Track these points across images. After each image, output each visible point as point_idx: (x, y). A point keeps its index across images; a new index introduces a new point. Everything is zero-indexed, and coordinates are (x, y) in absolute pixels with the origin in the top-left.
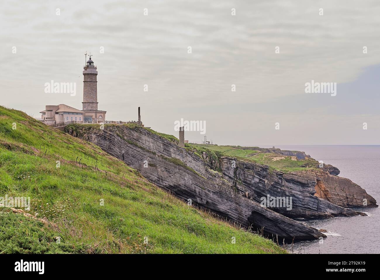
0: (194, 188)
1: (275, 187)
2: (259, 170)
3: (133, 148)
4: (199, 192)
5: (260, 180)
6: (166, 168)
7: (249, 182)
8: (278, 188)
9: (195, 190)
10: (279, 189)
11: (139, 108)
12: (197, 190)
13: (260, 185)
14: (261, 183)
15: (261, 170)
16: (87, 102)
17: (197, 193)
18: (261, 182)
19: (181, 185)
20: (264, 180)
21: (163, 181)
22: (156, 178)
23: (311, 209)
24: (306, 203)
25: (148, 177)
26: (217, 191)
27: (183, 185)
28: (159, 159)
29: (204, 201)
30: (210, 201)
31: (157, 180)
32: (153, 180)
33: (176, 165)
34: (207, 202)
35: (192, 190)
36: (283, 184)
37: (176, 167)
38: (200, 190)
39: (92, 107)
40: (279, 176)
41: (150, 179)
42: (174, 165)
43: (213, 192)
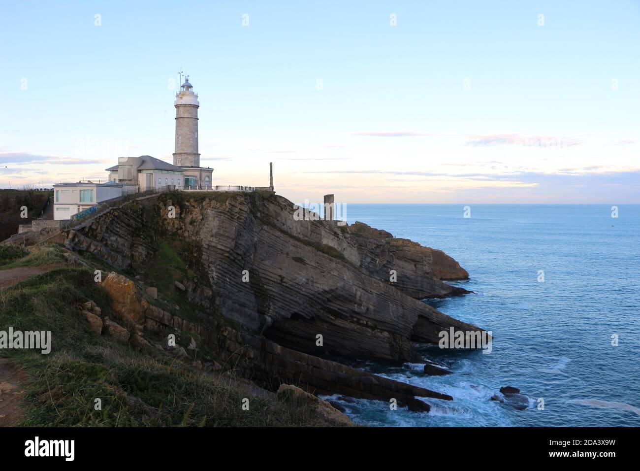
0: (354, 292)
1: (386, 267)
3: (269, 233)
4: (360, 297)
6: (318, 263)
9: (356, 294)
11: (271, 164)
12: (359, 293)
16: (184, 153)
17: (358, 297)
19: (339, 288)
20: (376, 259)
21: (315, 285)
22: (304, 280)
23: (424, 291)
24: (419, 285)
25: (294, 280)
26: (383, 292)
27: (341, 287)
28: (308, 248)
29: (363, 309)
30: (372, 307)
31: (305, 283)
32: (300, 284)
33: (332, 256)
34: (368, 309)
35: (351, 294)
36: (394, 263)
37: (332, 261)
38: (362, 293)
39: (191, 162)
40: (391, 254)
41: (295, 283)
42: (330, 257)
43: (377, 294)
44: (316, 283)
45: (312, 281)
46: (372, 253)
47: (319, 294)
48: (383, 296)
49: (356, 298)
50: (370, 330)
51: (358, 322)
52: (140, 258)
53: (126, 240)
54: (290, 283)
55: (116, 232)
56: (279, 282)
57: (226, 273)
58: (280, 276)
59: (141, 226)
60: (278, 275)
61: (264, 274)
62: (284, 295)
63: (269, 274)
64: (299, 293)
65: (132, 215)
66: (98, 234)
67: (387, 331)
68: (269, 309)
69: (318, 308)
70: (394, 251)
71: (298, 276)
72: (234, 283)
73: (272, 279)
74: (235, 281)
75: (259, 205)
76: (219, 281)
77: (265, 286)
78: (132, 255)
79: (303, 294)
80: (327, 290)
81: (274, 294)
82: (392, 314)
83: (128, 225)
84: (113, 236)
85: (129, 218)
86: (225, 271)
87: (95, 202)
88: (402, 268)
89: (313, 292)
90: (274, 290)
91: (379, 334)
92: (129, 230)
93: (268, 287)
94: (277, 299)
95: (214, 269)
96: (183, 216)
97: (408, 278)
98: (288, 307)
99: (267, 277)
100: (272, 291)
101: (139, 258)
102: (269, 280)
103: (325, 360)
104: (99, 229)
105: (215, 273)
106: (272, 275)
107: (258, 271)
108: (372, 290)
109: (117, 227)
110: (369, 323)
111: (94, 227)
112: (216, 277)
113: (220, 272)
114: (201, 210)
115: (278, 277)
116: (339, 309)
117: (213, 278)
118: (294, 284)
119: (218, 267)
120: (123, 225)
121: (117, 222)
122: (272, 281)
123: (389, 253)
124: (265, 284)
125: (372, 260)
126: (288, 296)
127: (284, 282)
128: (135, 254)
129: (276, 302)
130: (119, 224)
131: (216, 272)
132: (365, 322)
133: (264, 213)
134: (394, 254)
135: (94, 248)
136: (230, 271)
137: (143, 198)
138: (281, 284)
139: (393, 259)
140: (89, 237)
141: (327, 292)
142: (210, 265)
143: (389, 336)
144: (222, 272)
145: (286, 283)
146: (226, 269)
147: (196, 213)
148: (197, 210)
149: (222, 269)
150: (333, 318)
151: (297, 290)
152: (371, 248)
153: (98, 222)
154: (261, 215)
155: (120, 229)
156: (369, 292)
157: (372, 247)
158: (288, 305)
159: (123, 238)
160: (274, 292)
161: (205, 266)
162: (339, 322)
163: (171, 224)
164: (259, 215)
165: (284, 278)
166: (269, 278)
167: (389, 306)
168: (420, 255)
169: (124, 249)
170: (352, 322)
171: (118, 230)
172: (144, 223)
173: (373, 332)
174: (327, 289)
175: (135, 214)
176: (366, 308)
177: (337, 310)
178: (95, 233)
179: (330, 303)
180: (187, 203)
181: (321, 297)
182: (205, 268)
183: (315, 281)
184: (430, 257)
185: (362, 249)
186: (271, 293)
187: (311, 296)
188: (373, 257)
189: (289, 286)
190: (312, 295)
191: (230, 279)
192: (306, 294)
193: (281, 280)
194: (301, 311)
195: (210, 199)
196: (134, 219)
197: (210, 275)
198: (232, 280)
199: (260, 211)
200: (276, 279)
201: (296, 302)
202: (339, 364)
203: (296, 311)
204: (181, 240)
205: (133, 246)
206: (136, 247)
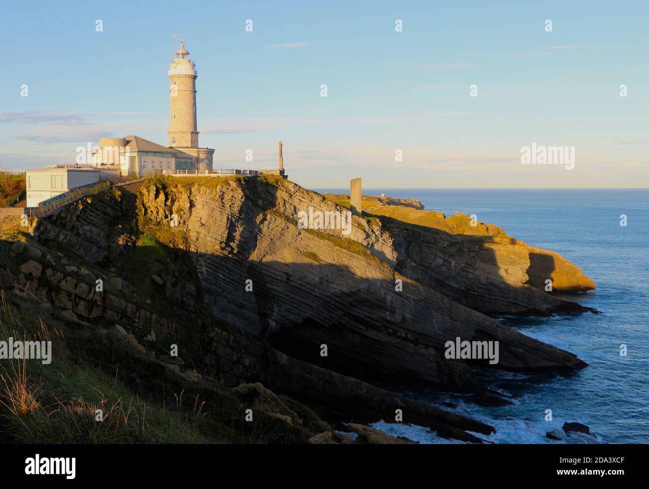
0: (383, 296)
1: (465, 271)
2: (445, 246)
3: (273, 223)
4: (392, 303)
5: (445, 260)
6: (334, 260)
7: (429, 265)
8: (469, 272)
9: (385, 299)
10: (470, 275)
11: (281, 143)
12: (389, 298)
13: (443, 269)
14: (445, 265)
15: (448, 246)
18: (445, 263)
19: (362, 290)
20: (449, 260)
21: (331, 285)
22: (317, 279)
23: (519, 305)
24: (511, 296)
25: (303, 278)
26: (423, 298)
27: (365, 290)
28: (323, 242)
29: (398, 318)
30: (408, 316)
31: (318, 283)
32: (312, 283)
33: (354, 252)
34: (404, 318)
35: (380, 298)
36: (477, 266)
37: (353, 257)
38: (393, 297)
39: (187, 141)
40: (472, 254)
41: (305, 282)
42: (351, 253)
43: (414, 299)
44: (332, 283)
45: (327, 281)
46: (444, 253)
47: (336, 296)
48: (423, 302)
49: (386, 303)
50: (412, 345)
51: (395, 334)
52: (118, 249)
53: (102, 229)
54: (299, 282)
55: (90, 221)
56: (285, 280)
57: (219, 268)
58: (286, 274)
59: (121, 214)
60: (284, 273)
61: (267, 271)
62: (292, 296)
63: (273, 271)
64: (312, 295)
65: (110, 203)
66: (67, 223)
67: (433, 347)
68: (273, 311)
69: (338, 313)
70: (475, 251)
71: (309, 275)
72: (229, 280)
73: (276, 277)
74: (231, 277)
75: (261, 191)
76: (210, 277)
77: (268, 285)
78: (109, 247)
79: (316, 296)
80: (346, 292)
81: (278, 294)
82: (436, 326)
83: (105, 214)
84: (87, 225)
85: (105, 206)
86: (217, 266)
87: (65, 189)
88: (489, 273)
89: (328, 294)
90: (278, 289)
91: (424, 351)
92: (106, 219)
93: (271, 286)
94: (282, 300)
95: (203, 263)
96: (169, 203)
97: (496, 287)
98: (297, 311)
99: (270, 274)
100: (275, 290)
101: (116, 249)
102: (273, 278)
103: (341, 375)
104: (69, 218)
105: (204, 268)
106: (276, 272)
107: (260, 268)
108: (408, 295)
109: (91, 216)
110: (409, 336)
111: (63, 215)
112: (205, 272)
113: (210, 266)
114: (189, 197)
115: (283, 275)
116: (365, 316)
117: (202, 273)
118: (304, 284)
119: (208, 261)
120: (99, 213)
121: (91, 210)
122: (277, 279)
123: (469, 254)
124: (268, 283)
125: (444, 262)
126: (298, 298)
127: (292, 281)
128: (111, 244)
129: (282, 303)
130: (94, 212)
131: (206, 267)
132: (404, 335)
133: (267, 200)
134: (477, 255)
135: (63, 237)
136: (223, 266)
137: (123, 184)
138: (287, 283)
139: (475, 262)
140: (57, 226)
141: (345, 293)
142: (199, 258)
143: (435, 353)
144: (213, 267)
145: (294, 282)
146: (218, 263)
147: (183, 200)
148: (185, 196)
149: (212, 263)
150: (364, 328)
151: (308, 290)
152: (442, 245)
153: (68, 210)
154: (263, 203)
155: (95, 217)
156: (404, 298)
157: (444, 244)
158: (297, 308)
159: (98, 227)
160: (278, 292)
161: (193, 260)
162: (371, 333)
163: (155, 213)
164: (260, 202)
165: (291, 276)
166: (273, 276)
167: (432, 315)
168: (513, 257)
169: (99, 240)
170: (389, 334)
171: (92, 218)
172: (124, 212)
173: (417, 348)
174: (346, 290)
175: (113, 201)
176: (401, 317)
177: (363, 317)
178: (64, 222)
179: (354, 309)
180: (173, 190)
181: (341, 300)
182: (193, 262)
183: (330, 281)
184: (525, 259)
185: (431, 247)
186: (274, 293)
187: (327, 299)
188: (446, 258)
189: (298, 286)
190: (328, 297)
191: (224, 275)
192: (321, 296)
193: (288, 279)
194: (315, 316)
195: (199, 185)
196: (111, 206)
197: (198, 270)
198: (226, 277)
199: (262, 199)
200: (281, 277)
201: (308, 305)
202: (359, 381)
203: (309, 316)
204: (166, 230)
205: (110, 236)
206: (113, 238)
